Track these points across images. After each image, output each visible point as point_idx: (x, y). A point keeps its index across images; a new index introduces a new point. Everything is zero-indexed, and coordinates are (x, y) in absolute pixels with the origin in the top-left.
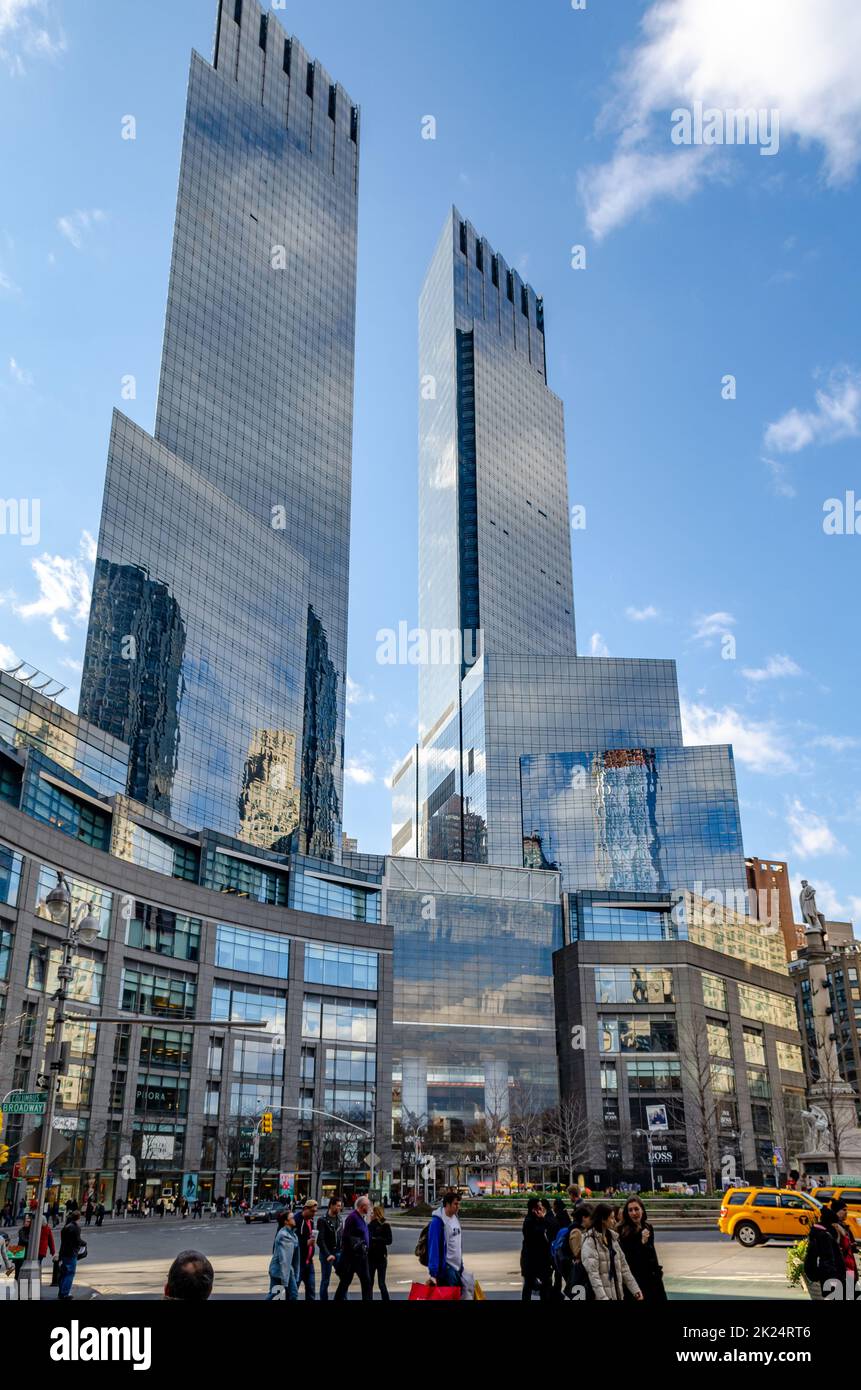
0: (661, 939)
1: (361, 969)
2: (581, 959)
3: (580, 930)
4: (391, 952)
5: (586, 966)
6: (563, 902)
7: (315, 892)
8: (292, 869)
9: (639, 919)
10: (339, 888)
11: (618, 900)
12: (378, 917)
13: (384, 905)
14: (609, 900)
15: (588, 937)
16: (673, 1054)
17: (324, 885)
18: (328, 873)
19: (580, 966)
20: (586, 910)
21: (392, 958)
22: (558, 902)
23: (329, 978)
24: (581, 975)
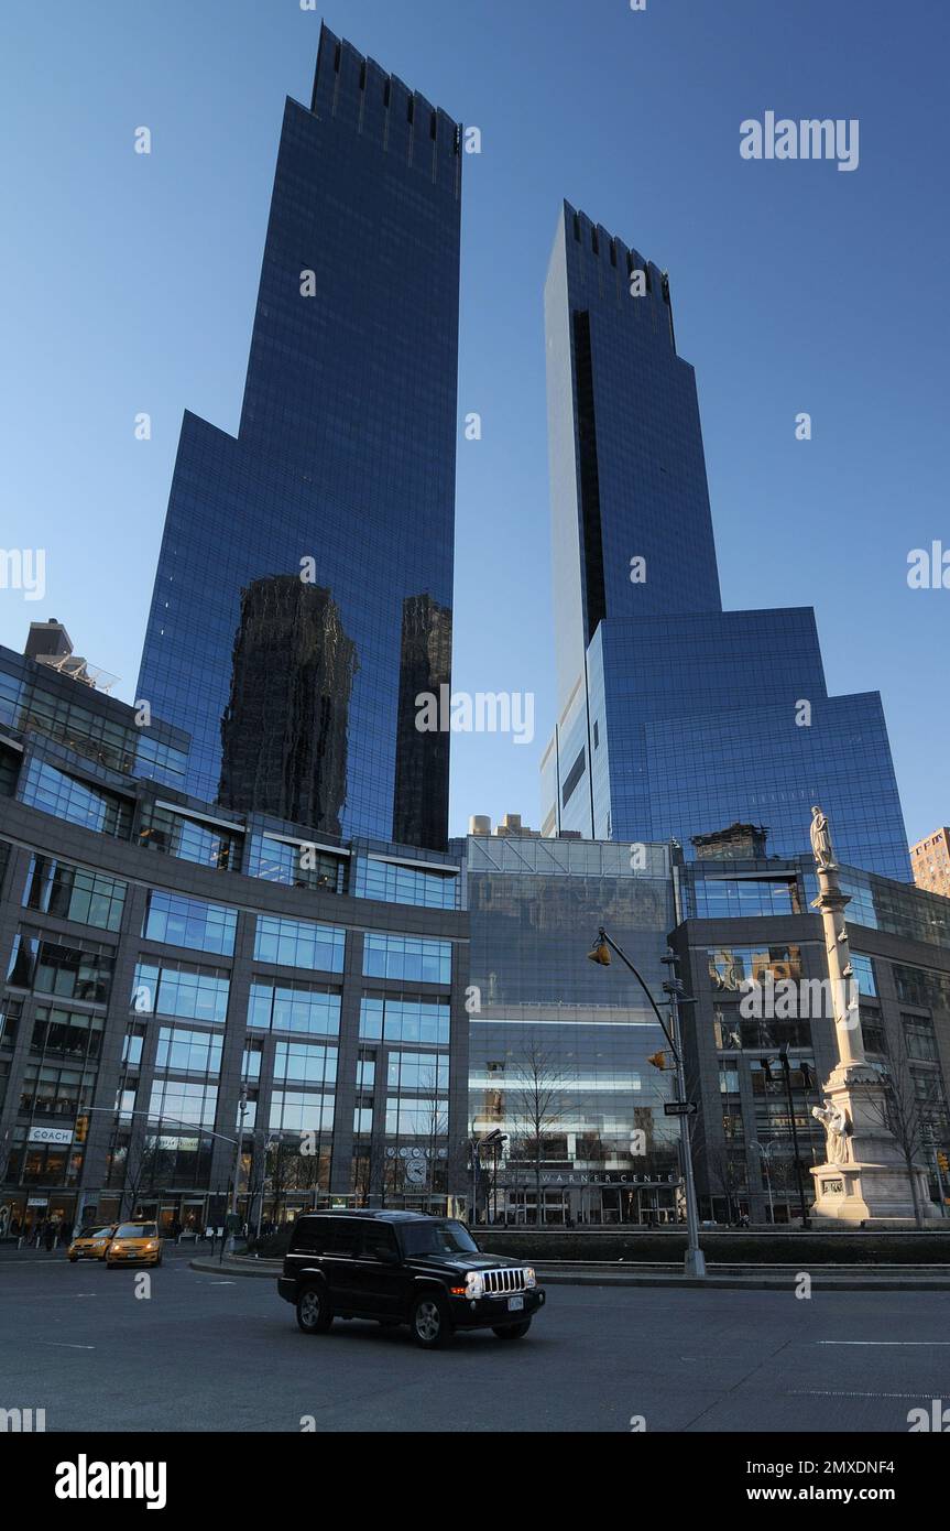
0: (791, 913)
1: (433, 961)
2: (691, 940)
3: (692, 905)
4: (468, 941)
5: (697, 948)
6: (673, 876)
7: (381, 877)
8: (353, 853)
9: (760, 891)
10: (411, 873)
11: (736, 871)
12: (458, 903)
13: (465, 889)
14: (725, 871)
15: (701, 914)
16: (806, 1050)
17: (392, 869)
18: (397, 856)
19: (690, 948)
20: (698, 884)
21: (468, 947)
22: (668, 878)
23: (393, 971)
24: (692, 959)
